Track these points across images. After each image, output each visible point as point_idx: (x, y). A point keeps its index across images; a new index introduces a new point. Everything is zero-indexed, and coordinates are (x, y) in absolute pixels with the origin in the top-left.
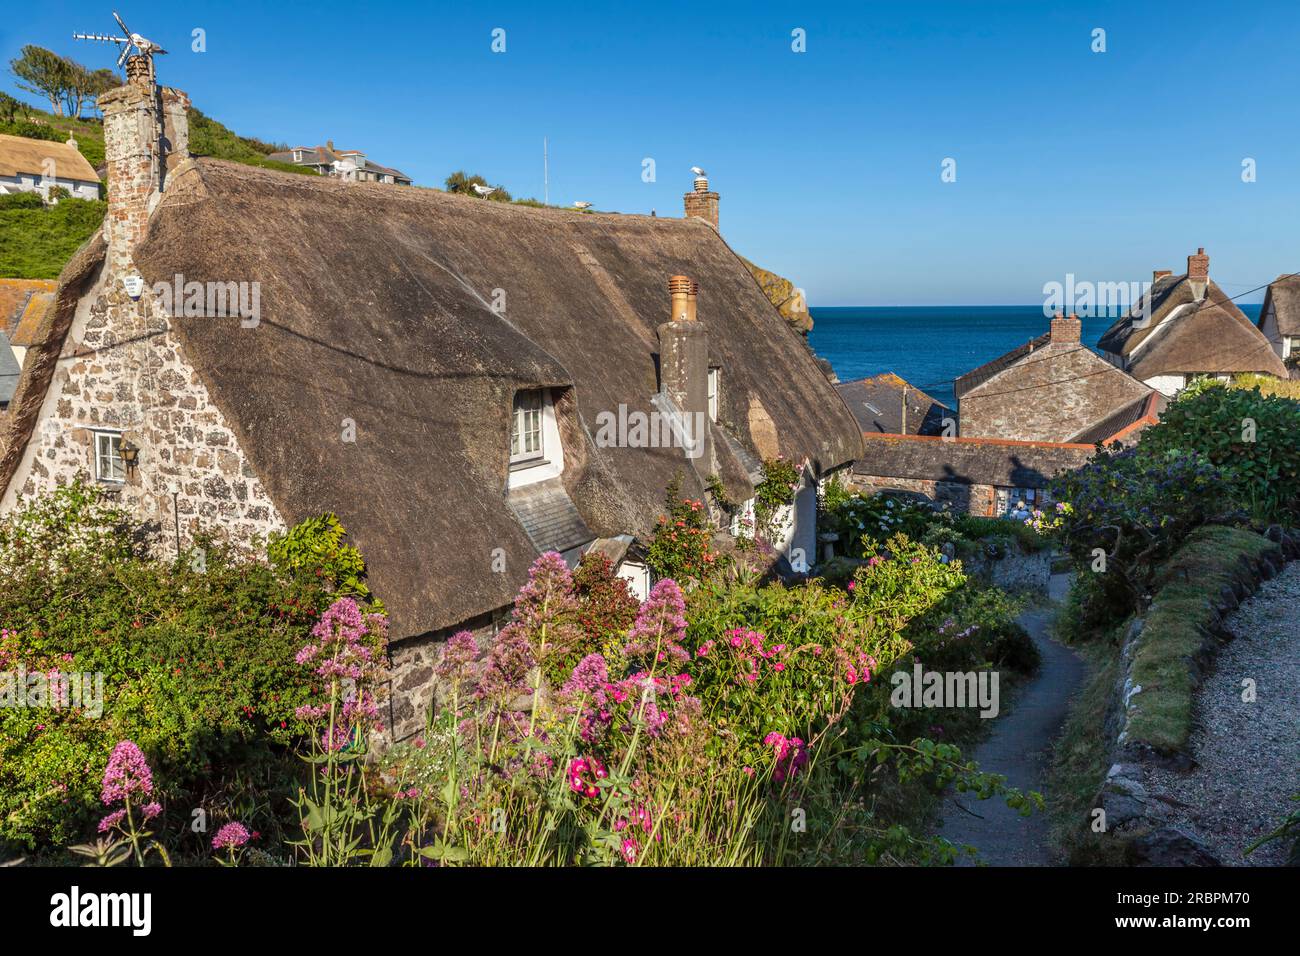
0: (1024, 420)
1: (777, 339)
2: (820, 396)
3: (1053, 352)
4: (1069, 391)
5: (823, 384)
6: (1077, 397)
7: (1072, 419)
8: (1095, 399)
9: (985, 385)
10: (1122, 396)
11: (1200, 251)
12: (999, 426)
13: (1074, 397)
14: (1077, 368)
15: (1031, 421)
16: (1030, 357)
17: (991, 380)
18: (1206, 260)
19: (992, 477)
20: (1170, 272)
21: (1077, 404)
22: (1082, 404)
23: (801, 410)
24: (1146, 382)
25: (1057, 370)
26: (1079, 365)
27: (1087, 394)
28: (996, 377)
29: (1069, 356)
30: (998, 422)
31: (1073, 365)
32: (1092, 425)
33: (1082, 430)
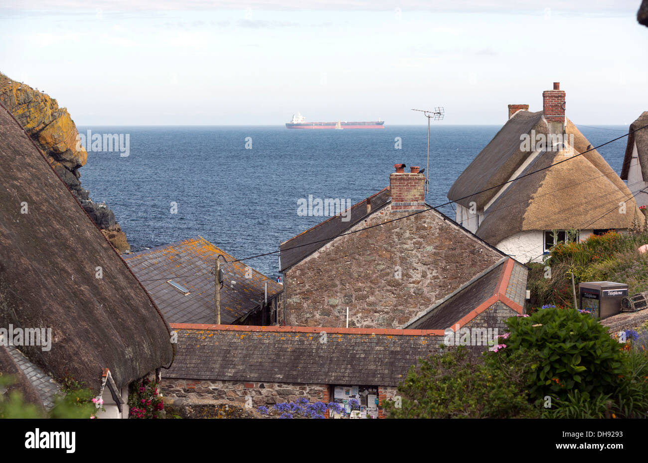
0: (364, 297)
1: (65, 221)
2: (118, 288)
3: (394, 213)
4: (414, 260)
5: (123, 273)
6: (424, 268)
7: (419, 293)
8: (444, 269)
9: (316, 255)
10: (474, 264)
11: (556, 86)
12: (334, 306)
13: (421, 268)
14: (423, 232)
15: (371, 299)
16: (368, 219)
17: (323, 249)
18: (562, 96)
19: (326, 374)
20: (526, 107)
21: (424, 276)
22: (429, 276)
23: (99, 309)
24: (501, 247)
25: (399, 235)
26: (424, 228)
27: (435, 263)
28: (328, 245)
29: (412, 218)
30: (334, 301)
31: (418, 229)
32: (442, 301)
33: (431, 307)
